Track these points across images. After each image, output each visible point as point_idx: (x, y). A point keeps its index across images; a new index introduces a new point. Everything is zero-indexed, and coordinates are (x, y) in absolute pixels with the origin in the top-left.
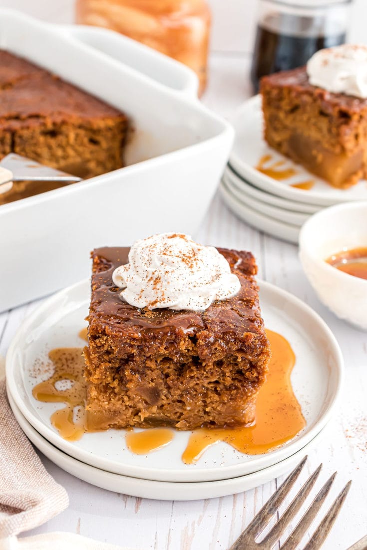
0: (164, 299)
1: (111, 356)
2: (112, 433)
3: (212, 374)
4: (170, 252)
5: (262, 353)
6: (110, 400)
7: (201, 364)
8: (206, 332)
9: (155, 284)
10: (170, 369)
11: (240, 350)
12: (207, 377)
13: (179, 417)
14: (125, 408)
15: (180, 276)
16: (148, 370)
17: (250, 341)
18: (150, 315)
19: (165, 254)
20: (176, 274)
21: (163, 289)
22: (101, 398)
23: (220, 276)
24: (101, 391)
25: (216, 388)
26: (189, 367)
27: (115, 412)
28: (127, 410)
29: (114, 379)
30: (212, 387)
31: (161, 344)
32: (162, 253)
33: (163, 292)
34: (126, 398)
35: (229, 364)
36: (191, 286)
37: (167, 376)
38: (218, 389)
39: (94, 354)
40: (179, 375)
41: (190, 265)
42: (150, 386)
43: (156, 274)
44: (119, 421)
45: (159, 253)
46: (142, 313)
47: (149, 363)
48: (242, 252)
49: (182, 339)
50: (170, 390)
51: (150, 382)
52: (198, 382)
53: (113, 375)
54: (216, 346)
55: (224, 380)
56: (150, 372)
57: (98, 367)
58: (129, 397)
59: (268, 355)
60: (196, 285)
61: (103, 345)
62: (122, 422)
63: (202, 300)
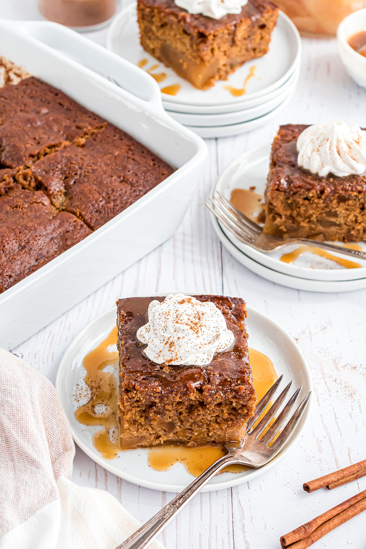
0: (177, 359)
1: (139, 403)
2: (140, 451)
3: (214, 412)
4: (181, 320)
5: (250, 399)
6: (138, 429)
7: (206, 405)
8: (209, 386)
9: (170, 347)
10: (183, 409)
11: (234, 397)
12: (210, 414)
13: (189, 439)
14: (149, 435)
15: (188, 341)
16: (167, 411)
17: (242, 392)
18: (167, 370)
19: (177, 322)
20: (186, 340)
21: (176, 351)
22: (131, 428)
23: (219, 336)
24: (131, 424)
25: (216, 420)
26: (197, 408)
27: (142, 437)
28: (151, 436)
29: (141, 417)
30: (213, 419)
31: (176, 395)
32: (175, 321)
33: (176, 353)
34: (150, 429)
35: (226, 404)
36: (197, 347)
37: (181, 413)
38: (218, 420)
39: (127, 403)
40: (190, 412)
41: (196, 331)
42: (168, 421)
43: (171, 339)
44: (144, 443)
45: (173, 322)
46: (162, 368)
47: (167, 407)
48: (235, 298)
49: (192, 391)
50: (183, 423)
51: (168, 418)
52: (203, 417)
53: (140, 414)
54: (217, 396)
55: (222, 415)
56: (168, 412)
57: (130, 411)
58: (152, 428)
59: (255, 401)
60: (201, 346)
61: (134, 397)
62: (147, 444)
63: (205, 357)
